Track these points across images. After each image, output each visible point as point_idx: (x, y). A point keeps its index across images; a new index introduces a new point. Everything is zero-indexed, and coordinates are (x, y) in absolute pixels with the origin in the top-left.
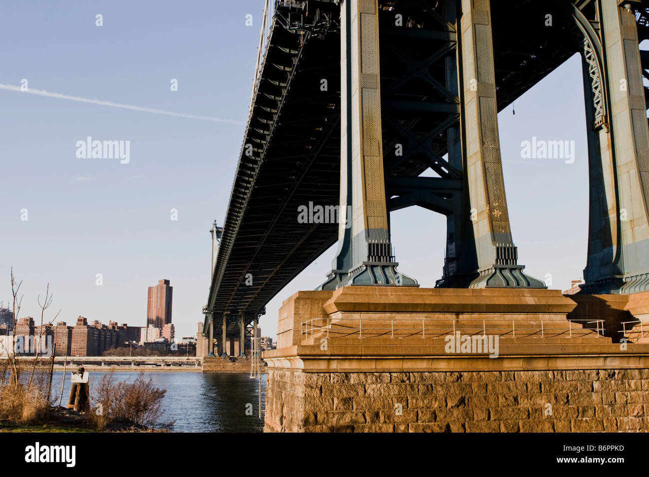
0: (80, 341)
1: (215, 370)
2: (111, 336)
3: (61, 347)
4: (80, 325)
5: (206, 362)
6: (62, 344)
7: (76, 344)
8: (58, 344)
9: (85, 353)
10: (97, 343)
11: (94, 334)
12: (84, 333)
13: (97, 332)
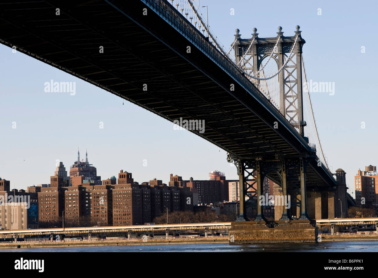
0: (124, 206)
2: (172, 195)
3: (100, 214)
4: (123, 182)
5: (233, 228)
6: (101, 210)
7: (118, 209)
8: (96, 210)
9: (131, 220)
10: (149, 206)
11: (143, 194)
12: (127, 194)
13: (147, 192)
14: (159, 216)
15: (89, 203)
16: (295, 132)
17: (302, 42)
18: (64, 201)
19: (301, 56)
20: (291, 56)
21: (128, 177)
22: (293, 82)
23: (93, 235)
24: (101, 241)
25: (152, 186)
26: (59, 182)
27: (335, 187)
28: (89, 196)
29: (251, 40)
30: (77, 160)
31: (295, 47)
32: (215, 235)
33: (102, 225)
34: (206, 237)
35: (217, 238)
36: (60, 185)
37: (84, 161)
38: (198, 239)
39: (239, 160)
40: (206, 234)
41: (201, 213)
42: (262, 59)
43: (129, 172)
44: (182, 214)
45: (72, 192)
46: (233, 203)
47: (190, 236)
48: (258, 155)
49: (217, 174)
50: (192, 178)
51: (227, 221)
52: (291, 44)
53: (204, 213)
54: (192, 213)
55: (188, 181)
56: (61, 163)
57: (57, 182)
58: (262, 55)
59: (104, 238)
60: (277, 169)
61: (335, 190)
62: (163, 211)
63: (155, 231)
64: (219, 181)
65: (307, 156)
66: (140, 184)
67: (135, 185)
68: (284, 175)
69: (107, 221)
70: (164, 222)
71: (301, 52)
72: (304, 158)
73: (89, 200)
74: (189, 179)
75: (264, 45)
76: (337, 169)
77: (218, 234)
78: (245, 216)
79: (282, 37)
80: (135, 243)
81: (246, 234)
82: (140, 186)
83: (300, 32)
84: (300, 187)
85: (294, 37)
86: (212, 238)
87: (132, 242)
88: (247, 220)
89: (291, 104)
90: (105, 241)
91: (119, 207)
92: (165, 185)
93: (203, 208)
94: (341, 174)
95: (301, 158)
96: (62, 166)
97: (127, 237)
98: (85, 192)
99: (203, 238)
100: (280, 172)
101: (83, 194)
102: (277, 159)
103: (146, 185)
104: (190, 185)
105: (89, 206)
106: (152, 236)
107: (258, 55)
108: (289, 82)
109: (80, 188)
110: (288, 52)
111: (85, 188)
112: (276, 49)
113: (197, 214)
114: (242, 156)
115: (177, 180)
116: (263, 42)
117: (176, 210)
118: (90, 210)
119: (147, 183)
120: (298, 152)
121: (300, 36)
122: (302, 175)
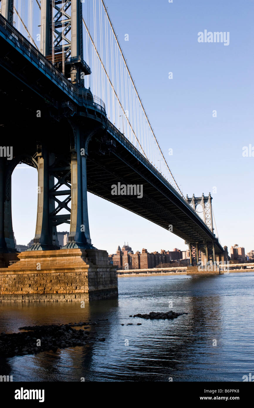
0: (144, 261)
1: (193, 273)
2: (162, 257)
3: (136, 265)
4: (144, 253)
5: (188, 269)
6: (136, 263)
7: (142, 263)
8: (134, 263)
9: (147, 267)
10: (154, 262)
11: (151, 257)
12: (145, 257)
13: (153, 256)
14: (158, 265)
15: (132, 260)
16: (211, 232)
17: (211, 198)
18: (122, 260)
19: (211, 204)
20: (208, 204)
21: (145, 251)
22: (208, 213)
23: (134, 272)
24: (137, 275)
25: (155, 254)
26: (120, 253)
27: (224, 253)
28: (131, 258)
29: (192, 198)
30: (124, 245)
31: (209, 200)
32: (180, 272)
33: (136, 269)
34: (177, 272)
35: (181, 273)
36: (120, 254)
37: (127, 245)
38: (173, 273)
39: (189, 243)
40: (176, 271)
41: (173, 264)
42: (197, 205)
43: (146, 249)
44: (166, 264)
45: (125, 257)
46: (184, 260)
47: (170, 272)
48: (197, 241)
49: (176, 249)
50: (168, 251)
51: (185, 266)
52: (208, 199)
53: (174, 264)
54: (170, 264)
55: (167, 252)
56: (119, 246)
57: (119, 253)
58: (197, 204)
59: (138, 273)
60: (204, 246)
61: (224, 254)
62: (159, 263)
63: (157, 271)
64: (178, 252)
65: (215, 241)
66: (150, 253)
67: (148, 254)
68: (207, 249)
69: (138, 267)
70: (160, 267)
71: (211, 202)
72: (214, 242)
73: (131, 259)
74: (167, 251)
75: (197, 200)
76: (224, 246)
77: (181, 271)
78: (193, 265)
79: (204, 197)
80: (150, 275)
81: (193, 271)
82: (150, 254)
83: (210, 195)
84: (213, 253)
85: (209, 197)
86: (179, 273)
87: (149, 275)
88: (193, 266)
89: (208, 222)
90: (139, 275)
91: (143, 262)
92: (159, 253)
93: (174, 262)
94: (226, 248)
95: (213, 242)
96: (119, 247)
97: (147, 273)
98: (130, 257)
99: (175, 273)
100: (205, 247)
101: (129, 258)
102: (204, 243)
103: (152, 254)
104: (168, 253)
105: (132, 262)
106: (156, 273)
107: (195, 203)
108: (207, 213)
109: (128, 255)
110: (207, 202)
111: (130, 255)
112: (202, 201)
113: (172, 264)
114: (190, 242)
115: (164, 252)
116: (197, 199)
117: (164, 263)
118: (132, 263)
119: (153, 253)
120: (212, 240)
121: (210, 196)
122: (214, 248)
